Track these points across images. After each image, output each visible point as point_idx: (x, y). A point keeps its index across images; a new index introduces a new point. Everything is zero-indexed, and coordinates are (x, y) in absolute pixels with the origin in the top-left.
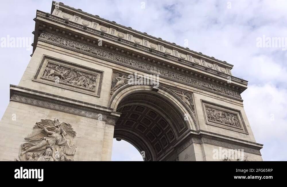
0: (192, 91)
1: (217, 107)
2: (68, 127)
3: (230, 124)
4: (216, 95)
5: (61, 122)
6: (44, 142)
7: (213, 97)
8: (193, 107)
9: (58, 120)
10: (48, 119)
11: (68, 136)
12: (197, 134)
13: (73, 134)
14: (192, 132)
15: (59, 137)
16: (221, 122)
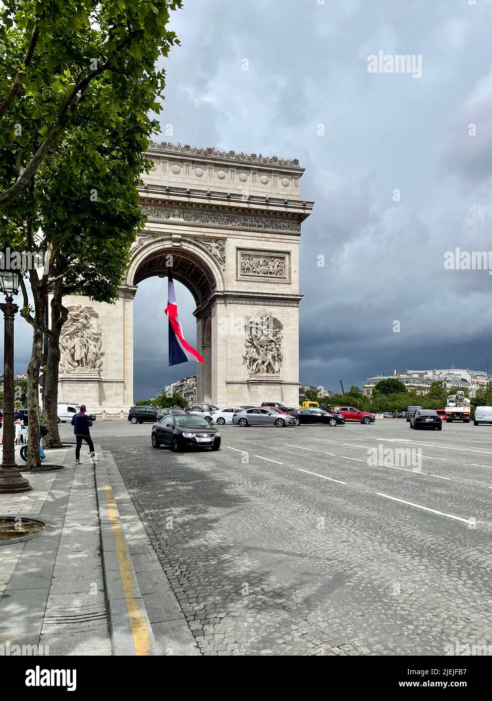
0: (226, 236)
1: (257, 253)
2: (91, 310)
3: (271, 273)
4: (260, 235)
5: (83, 306)
6: (74, 327)
7: (256, 238)
8: (223, 260)
9: (80, 306)
10: (72, 305)
11: (92, 318)
12: (222, 294)
13: (96, 316)
14: (216, 293)
15: (85, 322)
16: (258, 273)
